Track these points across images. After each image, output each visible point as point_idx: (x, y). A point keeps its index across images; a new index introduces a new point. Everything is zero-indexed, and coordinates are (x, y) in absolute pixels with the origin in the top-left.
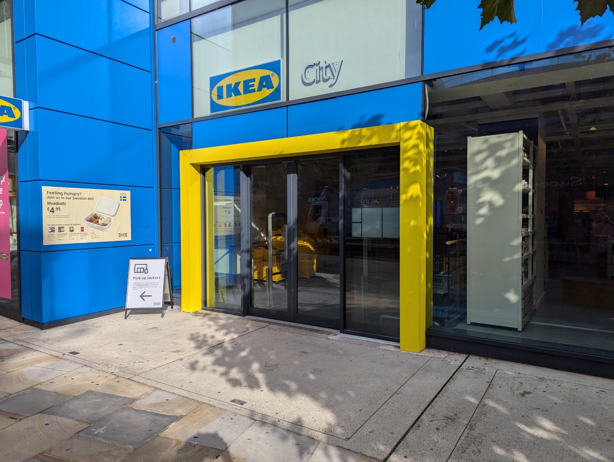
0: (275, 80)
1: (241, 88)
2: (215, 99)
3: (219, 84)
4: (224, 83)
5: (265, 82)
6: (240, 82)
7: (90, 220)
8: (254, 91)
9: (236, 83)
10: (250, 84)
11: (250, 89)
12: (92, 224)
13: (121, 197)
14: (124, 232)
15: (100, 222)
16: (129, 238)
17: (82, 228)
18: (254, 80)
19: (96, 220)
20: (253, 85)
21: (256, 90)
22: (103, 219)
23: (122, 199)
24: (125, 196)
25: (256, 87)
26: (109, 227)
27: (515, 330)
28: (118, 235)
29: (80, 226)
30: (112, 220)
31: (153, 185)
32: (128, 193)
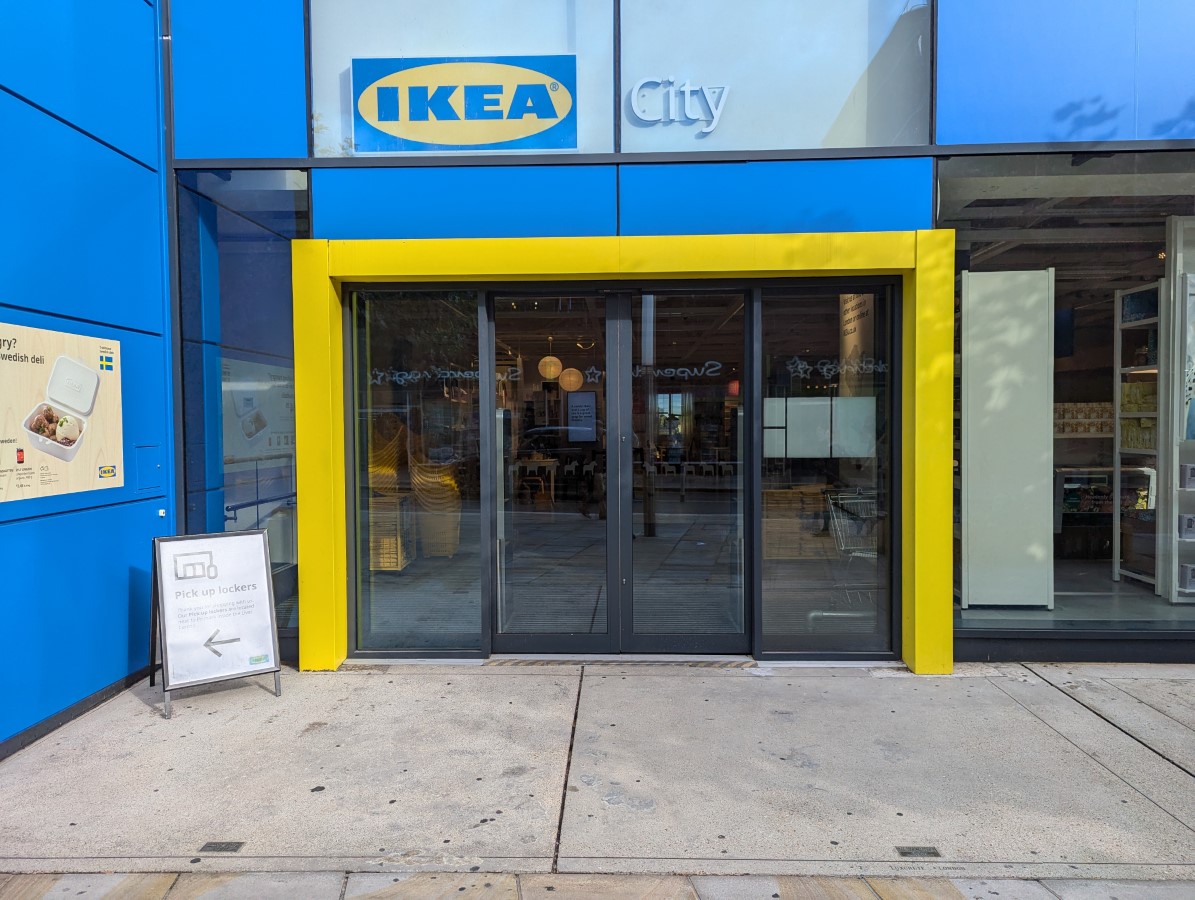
0: (560, 99)
1: (457, 101)
2: (371, 115)
3: (386, 82)
4: (403, 81)
5: (532, 100)
6: (456, 87)
7: (38, 428)
8: (498, 115)
9: (440, 89)
10: (486, 96)
11: (487, 108)
12: (41, 438)
13: (101, 359)
14: (108, 464)
15: (60, 432)
16: (118, 481)
17: (20, 451)
18: (498, 89)
19: (51, 426)
20: (496, 102)
21: (505, 114)
22: (65, 423)
23: (105, 363)
24: (109, 355)
25: (505, 105)
26: (78, 447)
27: (1043, 608)
28: (98, 473)
29: (13, 447)
30: (85, 426)
31: (164, 330)
32: (114, 347)
